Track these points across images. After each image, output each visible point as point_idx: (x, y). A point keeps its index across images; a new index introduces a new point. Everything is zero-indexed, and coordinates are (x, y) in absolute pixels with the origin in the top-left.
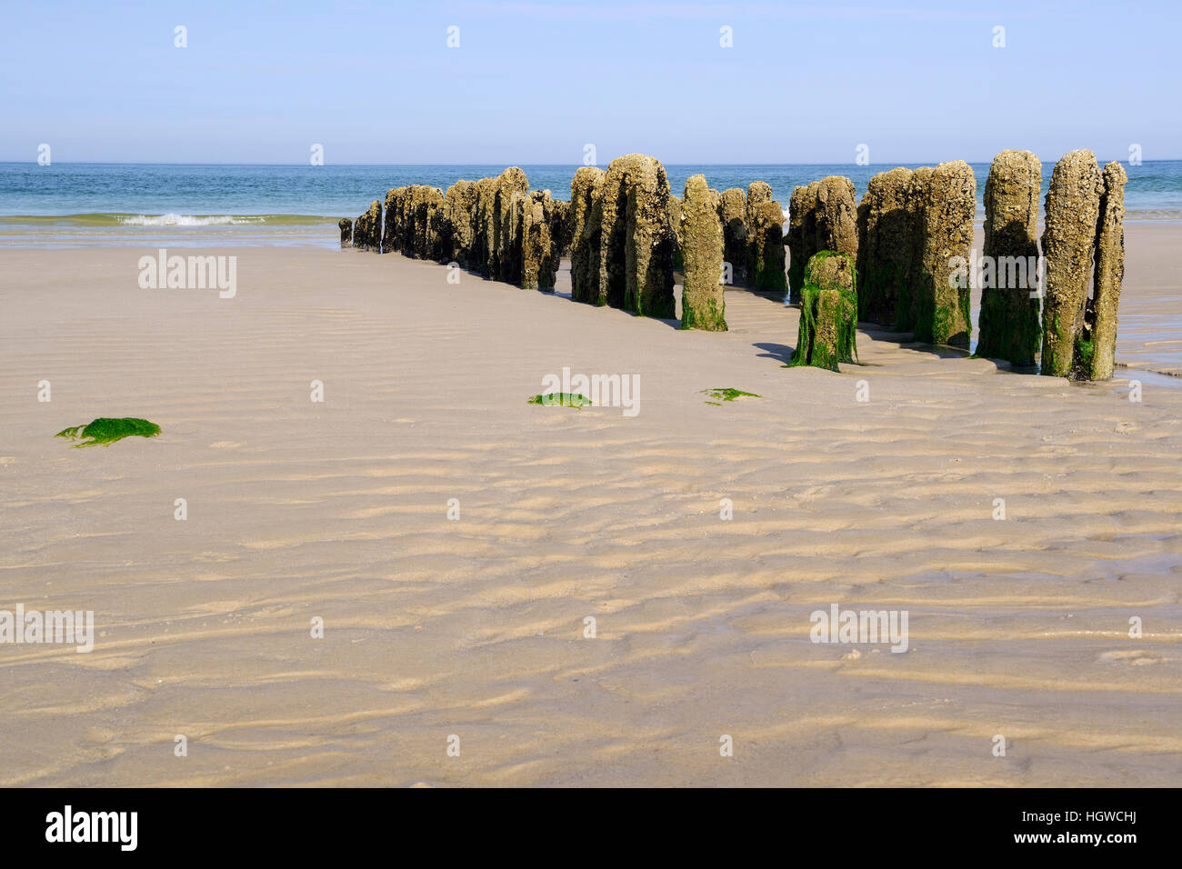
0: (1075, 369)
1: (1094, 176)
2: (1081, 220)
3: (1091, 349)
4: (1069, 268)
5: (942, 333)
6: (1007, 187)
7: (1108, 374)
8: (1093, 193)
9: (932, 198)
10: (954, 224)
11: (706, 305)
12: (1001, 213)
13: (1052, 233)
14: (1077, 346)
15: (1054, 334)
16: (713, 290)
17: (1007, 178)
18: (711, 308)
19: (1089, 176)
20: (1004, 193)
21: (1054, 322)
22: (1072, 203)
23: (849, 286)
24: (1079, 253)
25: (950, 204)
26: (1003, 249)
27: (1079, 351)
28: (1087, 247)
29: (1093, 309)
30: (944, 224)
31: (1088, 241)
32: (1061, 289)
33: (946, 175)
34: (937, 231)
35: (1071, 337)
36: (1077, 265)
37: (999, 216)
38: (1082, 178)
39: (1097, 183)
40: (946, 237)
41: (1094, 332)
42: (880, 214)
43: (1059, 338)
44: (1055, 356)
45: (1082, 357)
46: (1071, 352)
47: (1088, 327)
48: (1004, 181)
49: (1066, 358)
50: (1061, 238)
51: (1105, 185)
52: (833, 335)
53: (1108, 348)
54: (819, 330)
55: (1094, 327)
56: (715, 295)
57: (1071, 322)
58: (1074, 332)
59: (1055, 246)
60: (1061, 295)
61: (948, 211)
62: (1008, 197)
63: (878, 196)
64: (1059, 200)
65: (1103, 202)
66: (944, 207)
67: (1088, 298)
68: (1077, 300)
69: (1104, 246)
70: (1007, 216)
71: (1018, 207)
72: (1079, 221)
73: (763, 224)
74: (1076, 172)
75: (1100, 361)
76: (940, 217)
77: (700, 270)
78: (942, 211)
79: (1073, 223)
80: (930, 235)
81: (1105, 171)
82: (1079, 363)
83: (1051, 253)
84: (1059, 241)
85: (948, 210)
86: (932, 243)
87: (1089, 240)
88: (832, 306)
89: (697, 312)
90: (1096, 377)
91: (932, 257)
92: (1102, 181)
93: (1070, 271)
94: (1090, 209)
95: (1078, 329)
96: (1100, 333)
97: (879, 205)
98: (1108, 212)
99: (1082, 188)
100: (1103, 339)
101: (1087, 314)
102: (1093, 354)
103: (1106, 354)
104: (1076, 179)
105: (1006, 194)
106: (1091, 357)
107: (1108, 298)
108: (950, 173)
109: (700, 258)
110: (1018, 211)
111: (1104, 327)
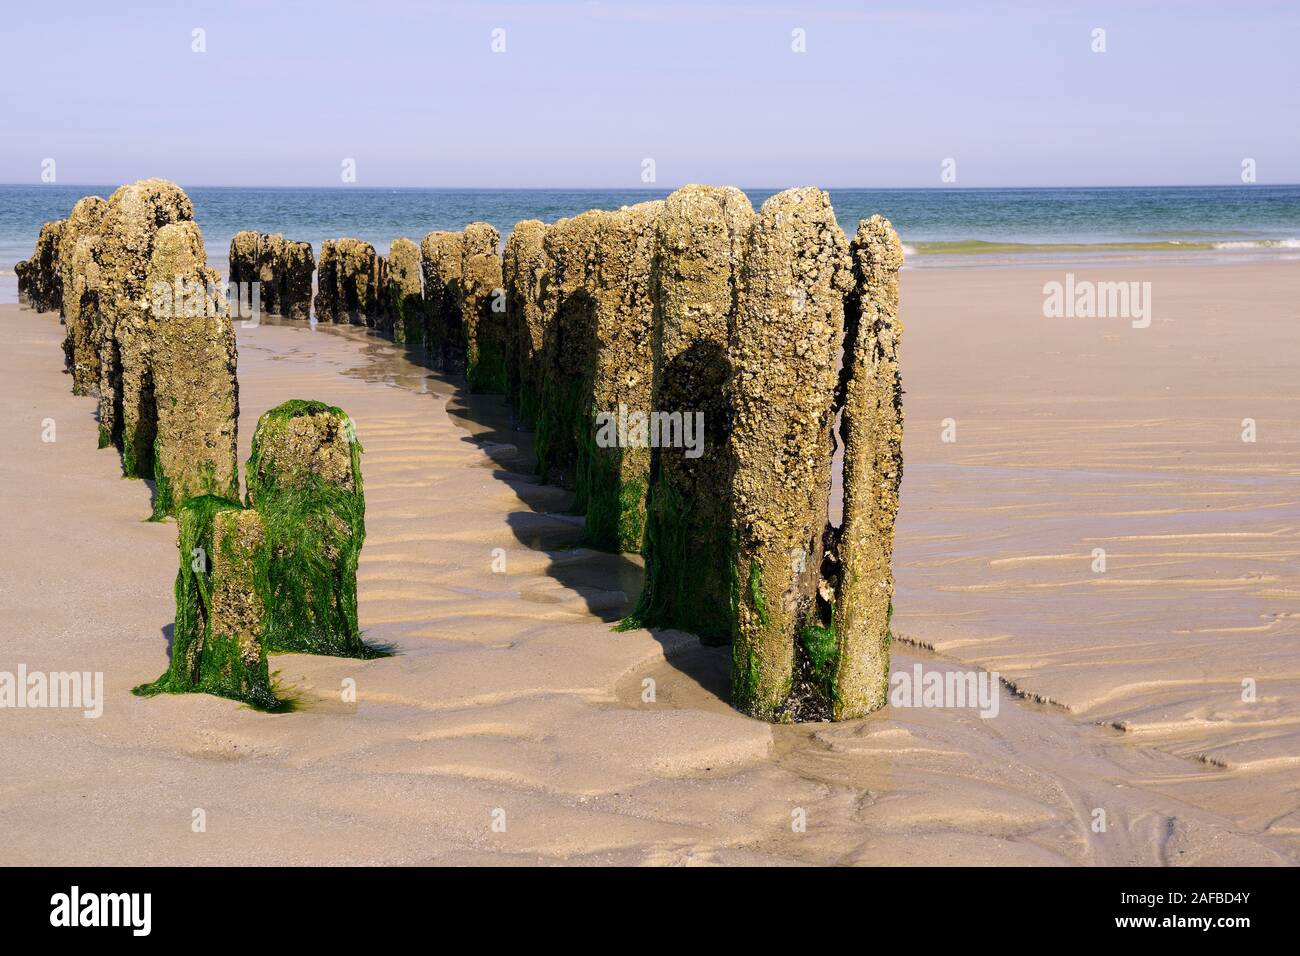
0: (800, 692)
1: (828, 251)
2: (800, 351)
3: (831, 647)
4: (778, 463)
5: (630, 530)
6: (683, 265)
7: (873, 700)
8: (826, 288)
9: (604, 275)
10: (646, 324)
11: (195, 472)
12: (675, 319)
13: (741, 379)
14: (801, 640)
15: (752, 610)
16: (208, 444)
17: (681, 245)
18: (205, 479)
19: (815, 249)
20: (679, 277)
21: (750, 582)
22: (781, 313)
23: (344, 480)
24: (798, 428)
25: (636, 285)
26: (678, 395)
27: (806, 649)
28: (816, 415)
29: (836, 554)
30: (627, 324)
31: (818, 401)
32: (762, 509)
33: (626, 229)
34: (615, 337)
35: (788, 620)
36: (795, 454)
37: (672, 325)
38: (801, 254)
39: (837, 267)
40: (631, 349)
41: (839, 606)
42: (561, 292)
43: (762, 620)
44: (754, 660)
45: (813, 664)
46: (790, 653)
47: (827, 594)
48: (677, 251)
49: (776, 667)
50: (758, 392)
51: (857, 271)
52: (251, 615)
53: (872, 642)
54: (216, 603)
55: (838, 594)
56: (213, 453)
57: (785, 585)
58: (793, 607)
59: (747, 410)
60: (761, 523)
61: (633, 300)
62: (687, 285)
63: (557, 260)
64: (755, 302)
65: (853, 309)
66: (626, 291)
67: (829, 526)
68: (799, 534)
69: (855, 411)
70: (686, 326)
71: (708, 308)
72: (796, 355)
73: (473, 290)
74: (787, 240)
75: (852, 674)
76: (619, 310)
77: (179, 407)
78: (623, 298)
79: (784, 359)
80: (602, 345)
81: (857, 239)
82: (807, 678)
83: (741, 425)
84: (754, 400)
85: (632, 296)
86: (607, 360)
87: (820, 399)
88: (244, 550)
89: (177, 486)
90: (845, 713)
91: (607, 384)
92: (848, 261)
93: (780, 468)
94: (819, 326)
95: (806, 598)
96: (852, 613)
97: (560, 278)
98: (863, 333)
99: (801, 278)
100: (858, 622)
101: (826, 564)
102: (837, 659)
103: (866, 658)
104: (789, 256)
105: (683, 279)
106: (832, 665)
107: (866, 529)
108: (635, 226)
109: (179, 382)
110: (707, 316)
111: (861, 599)
